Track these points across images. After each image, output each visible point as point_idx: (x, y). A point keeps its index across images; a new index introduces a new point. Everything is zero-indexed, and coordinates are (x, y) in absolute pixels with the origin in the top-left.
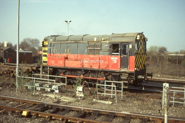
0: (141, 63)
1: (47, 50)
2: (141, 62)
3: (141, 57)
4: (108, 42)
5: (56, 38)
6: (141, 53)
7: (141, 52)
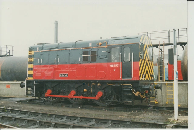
0: (147, 72)
1: (33, 61)
2: (147, 70)
3: (147, 63)
4: (106, 47)
5: (44, 46)
6: (147, 59)
7: (147, 57)
